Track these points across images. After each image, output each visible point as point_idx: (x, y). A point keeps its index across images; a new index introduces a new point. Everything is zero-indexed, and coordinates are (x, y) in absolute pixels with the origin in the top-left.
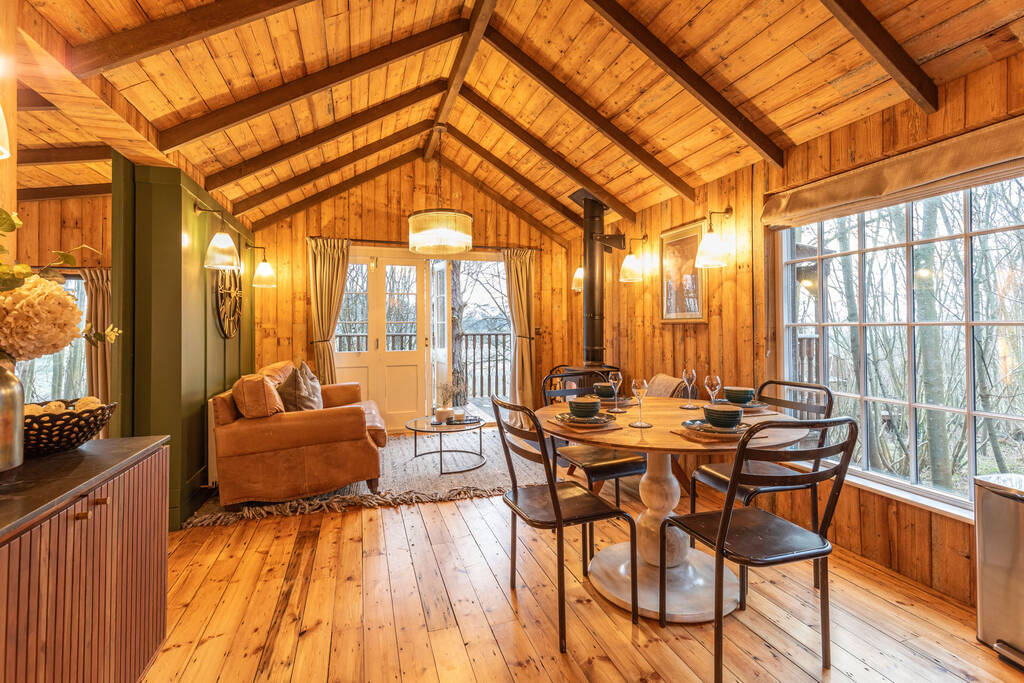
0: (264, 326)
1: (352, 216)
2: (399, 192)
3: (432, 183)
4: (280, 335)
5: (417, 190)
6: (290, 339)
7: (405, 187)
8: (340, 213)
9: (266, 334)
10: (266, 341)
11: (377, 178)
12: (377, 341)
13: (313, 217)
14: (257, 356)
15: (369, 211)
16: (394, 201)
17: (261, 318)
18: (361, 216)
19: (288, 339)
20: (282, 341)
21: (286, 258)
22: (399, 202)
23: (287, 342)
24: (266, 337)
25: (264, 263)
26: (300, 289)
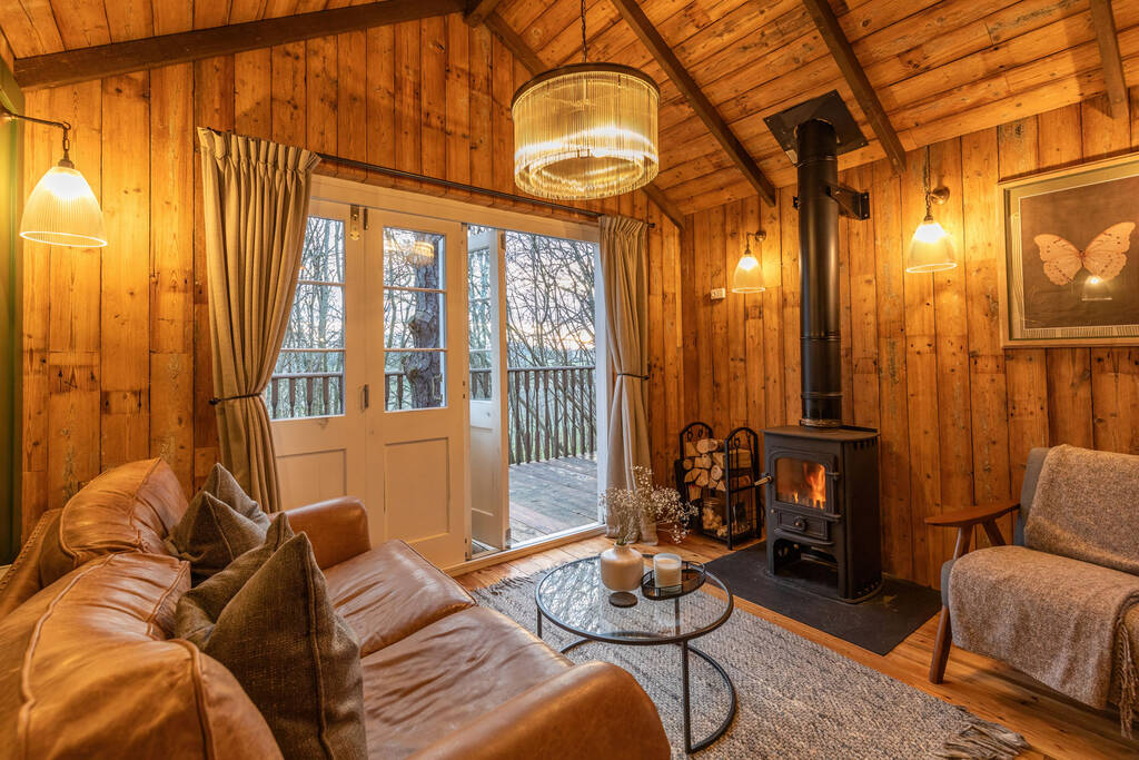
0: (54, 359)
1: (315, 104)
2: (418, 73)
3: (481, 70)
4: (108, 384)
5: (453, 76)
6: (144, 396)
7: (430, 65)
8: (284, 89)
9: (62, 382)
10: (60, 402)
11: (372, 31)
12: (366, 389)
13: (213, 85)
14: (27, 446)
15: (354, 99)
16: (408, 90)
17: (46, 337)
18: (335, 106)
19: (137, 393)
20: (114, 400)
21: (133, 175)
22: (417, 95)
23: (131, 402)
24: (61, 391)
25: (66, 173)
26: (173, 261)
